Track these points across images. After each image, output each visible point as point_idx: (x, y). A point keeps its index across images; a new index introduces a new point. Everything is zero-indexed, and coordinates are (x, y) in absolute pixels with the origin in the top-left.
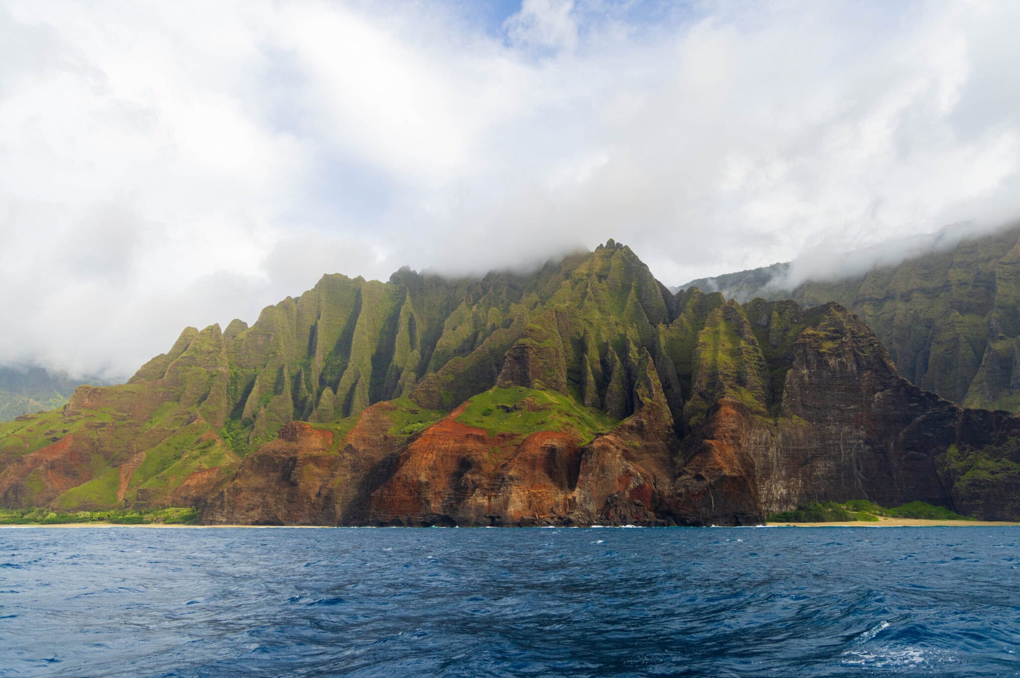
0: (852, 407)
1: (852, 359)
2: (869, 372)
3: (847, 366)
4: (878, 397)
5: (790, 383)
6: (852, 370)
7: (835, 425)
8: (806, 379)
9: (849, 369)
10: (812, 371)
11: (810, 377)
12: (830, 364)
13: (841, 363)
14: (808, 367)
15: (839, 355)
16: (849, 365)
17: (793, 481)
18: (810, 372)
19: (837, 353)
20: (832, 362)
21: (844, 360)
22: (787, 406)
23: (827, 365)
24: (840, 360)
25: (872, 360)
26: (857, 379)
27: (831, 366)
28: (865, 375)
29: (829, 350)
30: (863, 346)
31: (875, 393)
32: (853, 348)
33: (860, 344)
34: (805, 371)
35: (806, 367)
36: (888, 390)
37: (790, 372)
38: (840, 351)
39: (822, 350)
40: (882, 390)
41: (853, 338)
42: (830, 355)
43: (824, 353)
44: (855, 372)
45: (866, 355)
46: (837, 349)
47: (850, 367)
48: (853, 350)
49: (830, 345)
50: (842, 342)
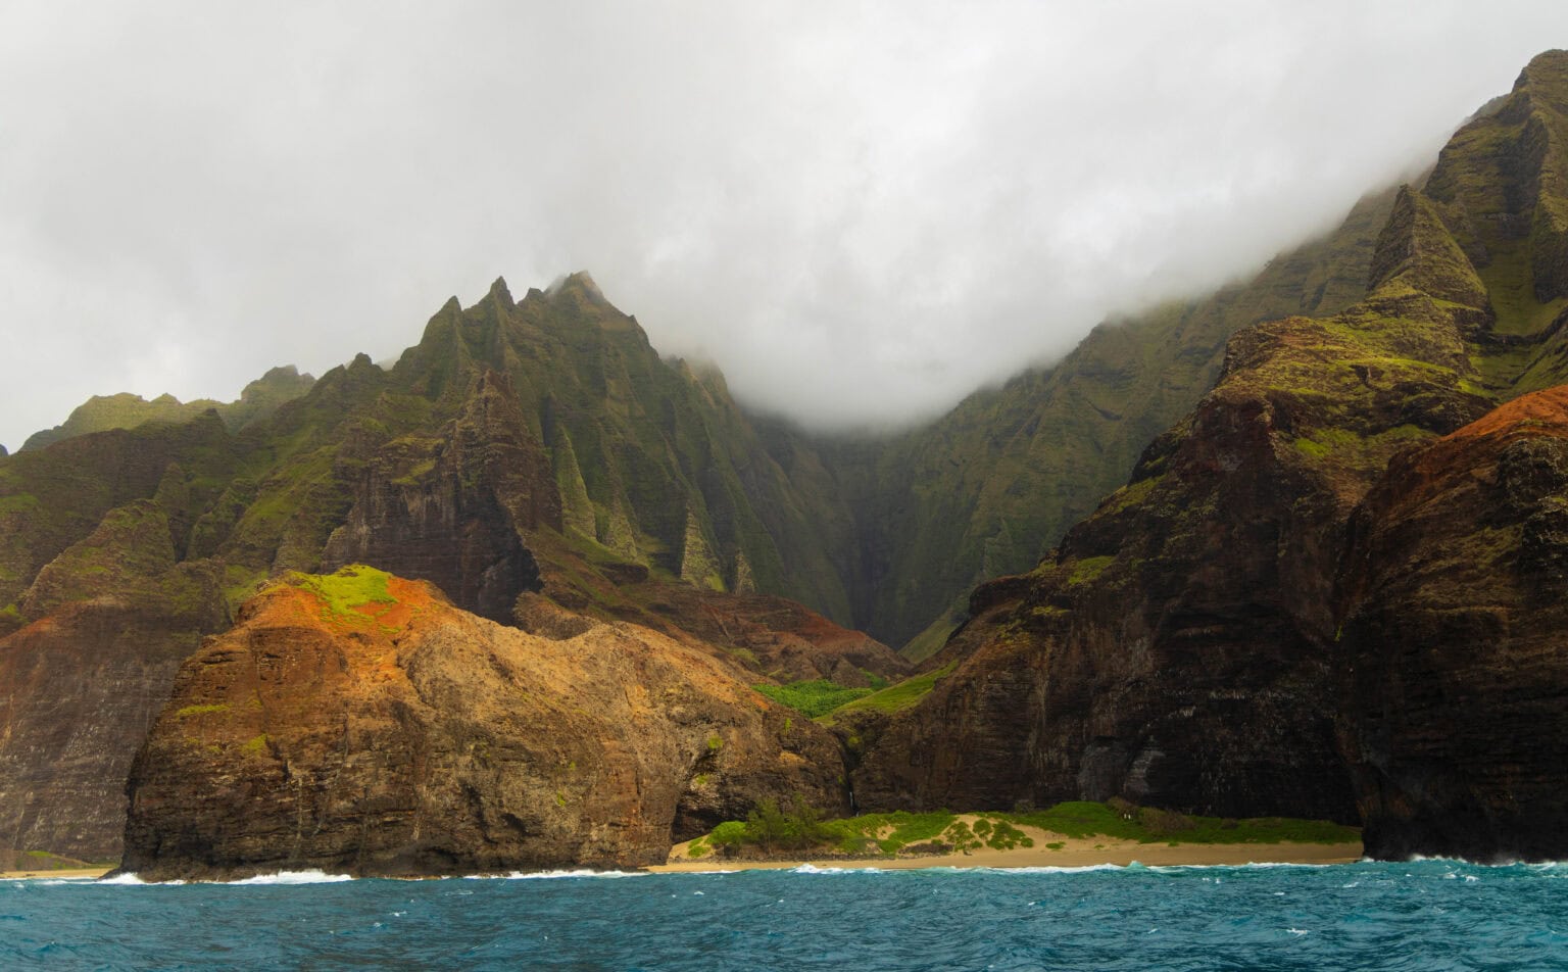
1: (449, 496)
2: (476, 522)
3: (441, 509)
4: (491, 578)
6: (448, 520)
8: (364, 546)
9: (443, 520)
11: (371, 542)
12: (409, 509)
13: (432, 506)
15: (428, 490)
16: (444, 510)
18: (373, 531)
19: (426, 487)
20: (415, 504)
21: (437, 498)
23: (404, 505)
24: (430, 498)
25: (476, 495)
26: (454, 538)
27: (412, 514)
28: (468, 529)
29: (417, 479)
30: (472, 466)
31: (483, 570)
32: (456, 470)
33: (472, 461)
34: (364, 529)
35: (368, 519)
36: (504, 561)
37: (336, 532)
38: (431, 480)
39: (398, 481)
40: (496, 562)
41: (467, 447)
42: (411, 489)
43: (399, 486)
44: (452, 524)
45: (469, 484)
46: (428, 475)
47: (444, 515)
48: (456, 475)
49: (426, 466)
50: (442, 461)
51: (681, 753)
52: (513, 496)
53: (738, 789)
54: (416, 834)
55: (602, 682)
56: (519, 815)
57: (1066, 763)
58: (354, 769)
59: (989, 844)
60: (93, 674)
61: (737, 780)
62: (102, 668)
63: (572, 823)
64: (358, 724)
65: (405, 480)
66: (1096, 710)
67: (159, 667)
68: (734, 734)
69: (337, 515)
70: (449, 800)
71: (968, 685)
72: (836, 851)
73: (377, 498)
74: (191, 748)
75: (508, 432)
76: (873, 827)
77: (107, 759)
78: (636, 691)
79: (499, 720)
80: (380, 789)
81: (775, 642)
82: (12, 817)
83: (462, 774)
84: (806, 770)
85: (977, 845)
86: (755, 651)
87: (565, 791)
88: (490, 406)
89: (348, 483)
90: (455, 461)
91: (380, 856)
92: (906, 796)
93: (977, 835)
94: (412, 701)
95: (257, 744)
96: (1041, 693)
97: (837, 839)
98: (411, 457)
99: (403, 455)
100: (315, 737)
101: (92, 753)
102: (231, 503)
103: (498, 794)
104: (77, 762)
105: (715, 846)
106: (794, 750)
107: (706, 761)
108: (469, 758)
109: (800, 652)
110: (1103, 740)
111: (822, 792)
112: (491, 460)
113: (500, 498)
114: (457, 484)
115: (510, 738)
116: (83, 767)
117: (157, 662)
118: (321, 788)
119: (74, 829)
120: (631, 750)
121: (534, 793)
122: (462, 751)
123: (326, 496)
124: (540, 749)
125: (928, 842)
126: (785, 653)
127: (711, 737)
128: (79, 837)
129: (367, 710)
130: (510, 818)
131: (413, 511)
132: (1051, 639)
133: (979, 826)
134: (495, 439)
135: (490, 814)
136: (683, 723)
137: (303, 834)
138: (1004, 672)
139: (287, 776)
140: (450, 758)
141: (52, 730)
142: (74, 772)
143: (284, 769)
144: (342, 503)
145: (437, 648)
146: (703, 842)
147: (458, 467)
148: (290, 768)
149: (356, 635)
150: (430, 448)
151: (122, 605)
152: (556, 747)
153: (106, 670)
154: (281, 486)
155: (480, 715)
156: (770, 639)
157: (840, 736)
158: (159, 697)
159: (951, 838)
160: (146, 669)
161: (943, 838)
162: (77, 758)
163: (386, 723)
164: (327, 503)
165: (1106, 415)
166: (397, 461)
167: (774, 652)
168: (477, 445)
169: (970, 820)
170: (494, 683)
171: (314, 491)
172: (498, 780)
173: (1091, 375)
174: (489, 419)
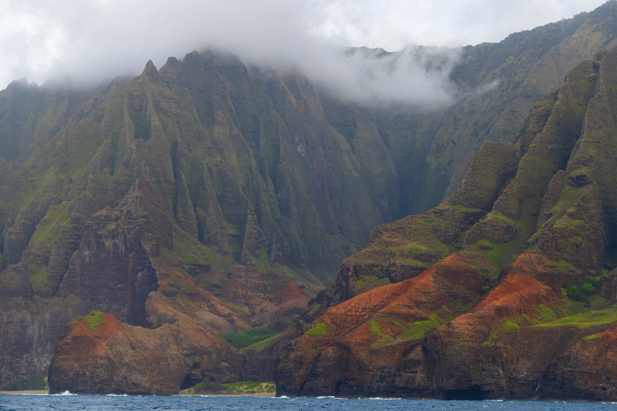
0: (120, 286)
1: (122, 240)
2: (133, 253)
3: (119, 246)
4: (140, 277)
5: (73, 264)
6: (122, 251)
7: (106, 303)
8: (87, 260)
9: (120, 251)
10: (92, 252)
11: (90, 258)
12: (106, 245)
13: (115, 245)
14: (89, 249)
15: (113, 237)
16: (120, 246)
18: (91, 253)
19: (112, 235)
20: (108, 243)
21: (117, 241)
22: (64, 286)
23: (103, 244)
24: (114, 241)
25: (133, 242)
26: (125, 259)
27: (107, 247)
28: (130, 255)
29: (108, 232)
30: (131, 228)
31: (137, 273)
32: (124, 229)
33: (131, 226)
34: (87, 253)
35: (88, 248)
36: (145, 270)
37: (75, 253)
38: (114, 233)
39: (100, 233)
40: (142, 270)
41: (129, 219)
42: (106, 237)
43: (101, 235)
44: (124, 253)
45: (130, 237)
46: (113, 230)
47: (120, 249)
48: (124, 232)
49: (112, 226)
50: (118, 224)
51: (186, 364)
52: (148, 244)
53: (207, 373)
54: (113, 386)
55: (164, 344)
56: (135, 383)
58: (100, 373)
59: (267, 391)
61: (207, 370)
63: (148, 385)
64: (100, 361)
65: (103, 232)
67: (9, 312)
68: (205, 357)
69: (74, 241)
70: (120, 379)
71: (276, 344)
72: (224, 392)
73: (92, 239)
74: (63, 366)
75: (146, 213)
76: (240, 385)
78: (173, 346)
79: (131, 361)
80: (105, 377)
81: (259, 305)
83: (123, 373)
84: (228, 368)
85: (263, 392)
86: (251, 308)
87: (146, 377)
88: (138, 200)
89: (78, 225)
90: (124, 226)
91: (106, 391)
92: (256, 376)
93: (264, 389)
94: (111, 356)
95: (77, 365)
97: (226, 389)
98: (106, 221)
99: (102, 220)
100: (90, 364)
102: (21, 222)
103: (131, 378)
105: (195, 390)
106: (225, 361)
107: (196, 365)
108: (124, 370)
109: (266, 311)
111: (233, 375)
112: (139, 227)
113: (143, 244)
114: (125, 236)
115: (134, 366)
117: (8, 310)
118: (93, 377)
120: (169, 365)
121: (139, 378)
122: (123, 368)
123: (68, 232)
124: (141, 368)
125: (251, 390)
126: (262, 310)
127: (197, 359)
129: (101, 358)
130: (134, 383)
131: (107, 246)
133: (267, 386)
134: (141, 217)
135: (129, 382)
136: (186, 355)
137: (90, 386)
138: (287, 341)
139: (85, 374)
140: (120, 370)
143: (84, 371)
144: (75, 235)
145: (117, 342)
146: (192, 389)
147: (125, 228)
148: (86, 372)
149: (97, 337)
150: (113, 216)
152: (145, 367)
154: (47, 223)
155: (127, 360)
156: (258, 302)
157: (244, 357)
158: (9, 324)
159: (257, 390)
160: (4, 313)
161: (255, 390)
163: (105, 362)
164: (70, 235)
166: (100, 223)
167: (258, 308)
168: (133, 219)
169: (264, 385)
170: (130, 351)
171: (62, 229)
172: (131, 375)
173: (529, 97)
174: (138, 206)
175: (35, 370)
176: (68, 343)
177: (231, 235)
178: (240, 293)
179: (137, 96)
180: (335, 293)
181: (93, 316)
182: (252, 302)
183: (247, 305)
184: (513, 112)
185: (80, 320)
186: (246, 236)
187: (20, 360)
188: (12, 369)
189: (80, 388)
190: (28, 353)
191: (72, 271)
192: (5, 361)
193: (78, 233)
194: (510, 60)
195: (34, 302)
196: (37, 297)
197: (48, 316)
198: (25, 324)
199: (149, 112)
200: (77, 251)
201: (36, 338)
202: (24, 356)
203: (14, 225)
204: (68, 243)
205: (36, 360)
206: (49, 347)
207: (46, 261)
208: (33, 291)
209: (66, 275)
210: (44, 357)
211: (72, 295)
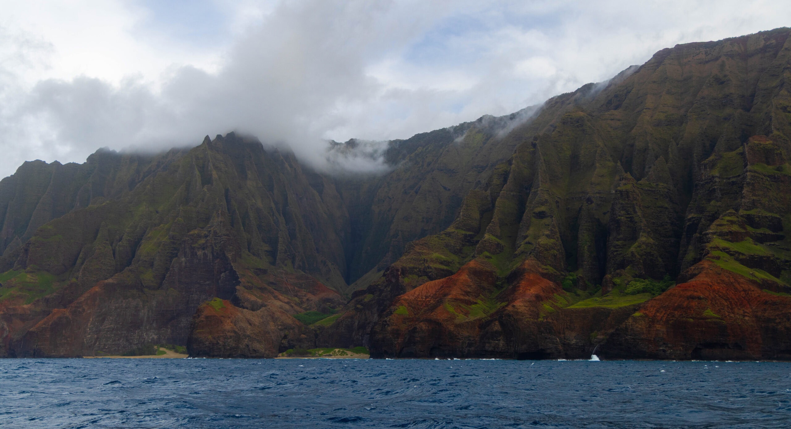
0: (208, 282)
1: (210, 251)
2: (219, 260)
4: (223, 276)
5: (173, 267)
8: (184, 264)
10: (187, 259)
11: (186, 263)
12: (198, 254)
13: (205, 254)
15: (203, 249)
16: (209, 255)
17: (163, 330)
20: (200, 253)
21: (206, 252)
22: (166, 282)
23: (196, 254)
24: (204, 251)
25: (219, 252)
26: (212, 264)
27: (198, 256)
28: (216, 261)
29: (200, 245)
30: (217, 243)
31: (221, 273)
33: (217, 241)
34: (183, 259)
35: (185, 256)
36: (227, 272)
37: (174, 260)
38: (205, 246)
39: (194, 245)
40: (225, 272)
41: (215, 236)
42: (198, 248)
43: (194, 247)
44: (211, 260)
45: (217, 249)
46: (203, 244)
47: (209, 257)
48: (212, 245)
49: (202, 241)
50: (207, 240)
51: (280, 336)
52: (230, 253)
53: (292, 342)
54: (239, 352)
55: (265, 321)
56: (255, 349)
57: (360, 338)
58: (230, 342)
59: (340, 355)
60: (111, 303)
61: (292, 340)
62: (113, 301)
63: (263, 351)
64: (229, 334)
65: (196, 245)
66: (367, 328)
67: (127, 300)
68: (291, 331)
69: (171, 251)
70: (244, 347)
71: (341, 322)
72: (310, 356)
73: (187, 250)
74: (200, 337)
75: (228, 233)
76: (319, 351)
77: (114, 326)
78: (272, 323)
79: (252, 334)
80: (234, 345)
81: (305, 296)
82: (91, 342)
83: (246, 343)
84: (306, 338)
85: (337, 355)
86: (299, 298)
87: (262, 345)
88: (222, 224)
89: (174, 241)
90: (212, 241)
91: (234, 355)
92: (327, 344)
94: (237, 330)
95: (210, 337)
96: (356, 324)
97: (310, 353)
98: (197, 237)
99: (195, 237)
100: (221, 336)
101: (110, 324)
102: (128, 239)
103: (252, 346)
104: (107, 327)
105: (287, 354)
106: (304, 334)
107: (285, 337)
108: (247, 340)
109: (312, 300)
110: (368, 334)
111: (310, 343)
112: (223, 242)
113: (226, 254)
114: (213, 248)
115: (254, 337)
116: (108, 328)
117: (127, 299)
118: (225, 345)
119: (105, 345)
120: (271, 336)
121: (258, 346)
122: (246, 339)
123: (167, 245)
124: (258, 339)
125: (328, 354)
126: (308, 300)
127: (286, 332)
128: (106, 347)
129: (229, 332)
130: (254, 350)
132: (359, 313)
133: (339, 351)
134: (224, 235)
135: (251, 349)
136: (281, 330)
138: (349, 319)
139: (218, 343)
140: (244, 340)
141: (101, 318)
142: (106, 330)
143: (217, 341)
144: (173, 247)
145: (239, 320)
146: (284, 353)
147: (213, 243)
148: (219, 341)
149: (222, 316)
150: (203, 235)
151: (115, 282)
152: (261, 338)
153: (114, 302)
154: (150, 239)
155: (248, 333)
156: (304, 294)
157: (315, 331)
158: (127, 309)
159: (333, 353)
160: (124, 301)
161: (331, 353)
162: (107, 326)
163: (232, 334)
164: (168, 247)
165: (445, 188)
166: (193, 239)
167: (305, 299)
168: (219, 236)
169: (337, 350)
170: (249, 327)
171: (163, 243)
172: (252, 344)
173: (441, 170)
174: (222, 228)
175: (144, 341)
176: (203, 321)
177: (267, 251)
178: (290, 288)
179: (201, 158)
180: (386, 287)
181: (215, 302)
182: (299, 294)
183: (296, 296)
184: (433, 179)
185: (208, 304)
186: (279, 251)
187: (133, 334)
188: (127, 340)
189: (216, 353)
190: (139, 329)
191: (172, 272)
192: (123, 335)
193: (175, 246)
194: (420, 149)
195: (144, 293)
196: (146, 290)
197: (154, 303)
198: (138, 309)
199: (210, 168)
200: (176, 258)
201: (145, 319)
202: (137, 331)
203: (122, 241)
204: (168, 253)
205: (145, 334)
206: (154, 325)
207: (152, 265)
208: (143, 286)
209: (168, 275)
210: (150, 332)
211: (172, 289)
